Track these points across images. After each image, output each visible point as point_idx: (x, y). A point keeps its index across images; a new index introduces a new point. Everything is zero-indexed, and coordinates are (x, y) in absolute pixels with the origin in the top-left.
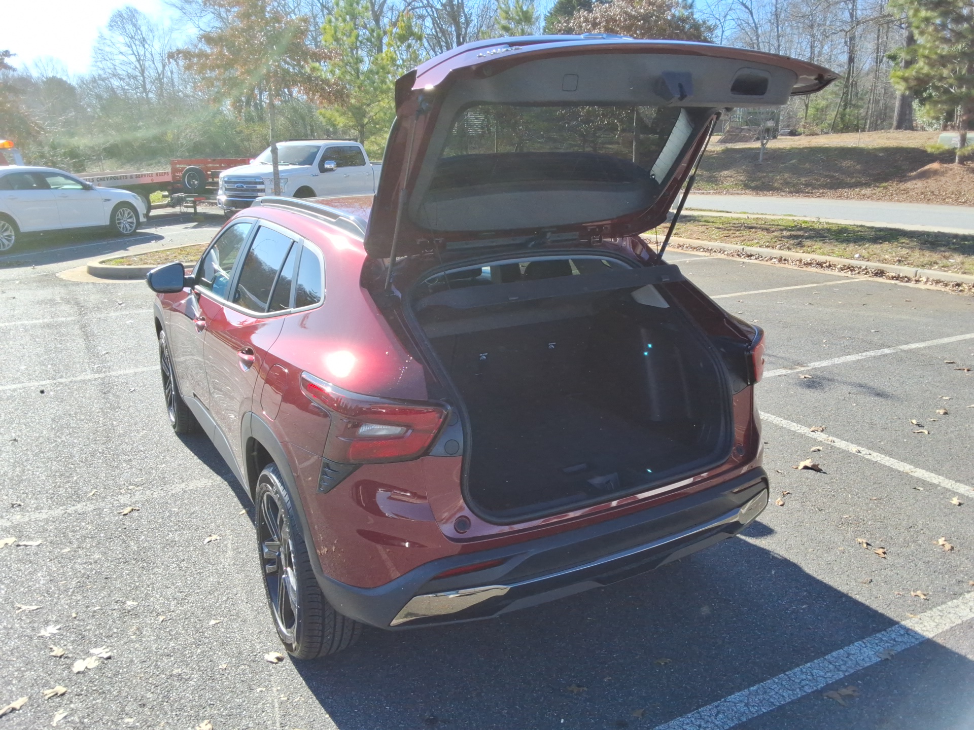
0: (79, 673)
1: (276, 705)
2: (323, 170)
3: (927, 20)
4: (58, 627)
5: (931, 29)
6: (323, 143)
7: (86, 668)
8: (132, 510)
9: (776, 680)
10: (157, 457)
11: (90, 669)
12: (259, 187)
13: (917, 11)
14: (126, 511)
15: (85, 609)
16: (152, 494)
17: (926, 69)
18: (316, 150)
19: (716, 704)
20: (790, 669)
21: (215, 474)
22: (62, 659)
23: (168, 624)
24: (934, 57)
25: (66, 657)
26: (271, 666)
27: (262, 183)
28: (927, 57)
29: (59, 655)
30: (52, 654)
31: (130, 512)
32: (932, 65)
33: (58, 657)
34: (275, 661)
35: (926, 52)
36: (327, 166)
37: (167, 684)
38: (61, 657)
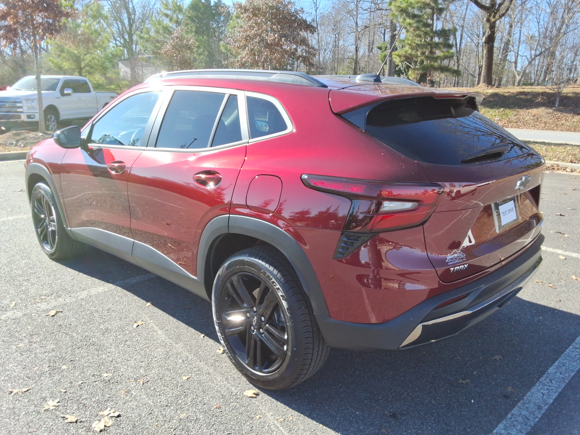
0: (101, 431)
1: (279, 425)
2: (63, 94)
3: (410, 24)
4: (58, 400)
5: (412, 29)
6: (62, 77)
7: (105, 426)
8: (57, 312)
9: (563, 358)
10: (50, 276)
11: (109, 427)
12: (18, 105)
13: (404, 19)
14: (53, 313)
15: (69, 385)
16: (64, 300)
17: (410, 51)
18: (57, 81)
19: (545, 375)
20: (565, 351)
21: (106, 283)
22: (79, 423)
23: (149, 384)
24: (414, 45)
25: (81, 422)
26: (252, 399)
27: (21, 102)
28: (410, 45)
29: (74, 421)
30: (66, 421)
31: (56, 314)
32: (412, 49)
33: (74, 422)
34: (254, 396)
35: (409, 42)
36: (66, 92)
37: (181, 426)
38: (76, 422)
